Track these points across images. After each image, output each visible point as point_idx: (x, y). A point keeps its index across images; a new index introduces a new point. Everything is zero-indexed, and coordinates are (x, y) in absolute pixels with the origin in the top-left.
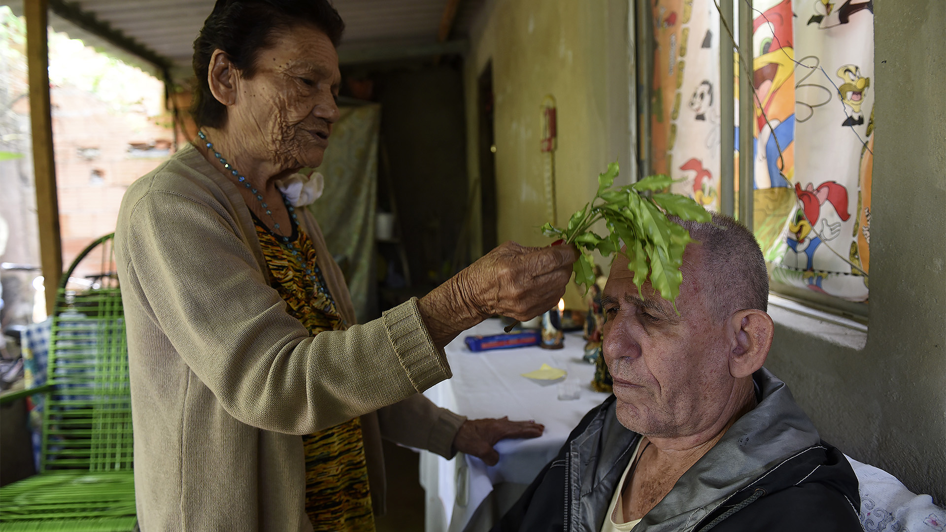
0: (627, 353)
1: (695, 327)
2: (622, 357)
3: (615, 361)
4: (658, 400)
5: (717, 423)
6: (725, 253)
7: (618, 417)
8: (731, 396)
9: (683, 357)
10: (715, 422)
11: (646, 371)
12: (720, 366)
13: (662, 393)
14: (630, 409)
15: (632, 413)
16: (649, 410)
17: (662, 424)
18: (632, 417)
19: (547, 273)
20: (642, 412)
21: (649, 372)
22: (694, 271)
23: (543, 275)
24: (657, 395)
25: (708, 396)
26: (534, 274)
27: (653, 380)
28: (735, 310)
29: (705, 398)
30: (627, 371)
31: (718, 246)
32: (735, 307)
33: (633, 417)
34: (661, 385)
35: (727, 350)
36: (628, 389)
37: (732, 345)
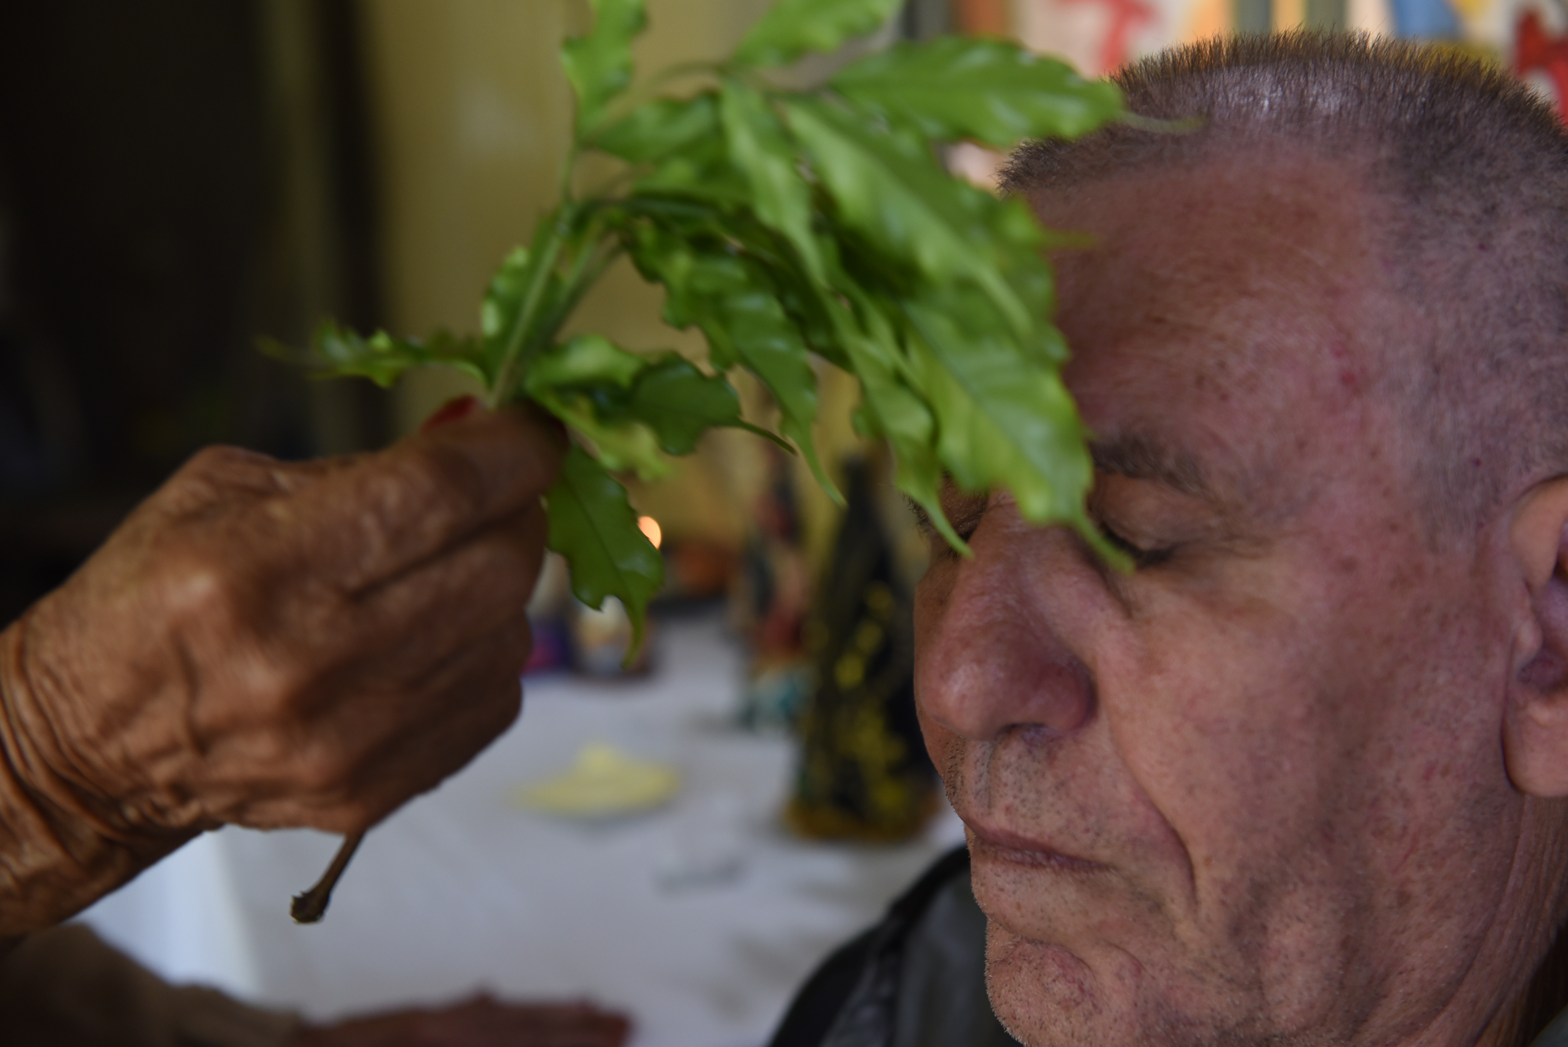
0: (1032, 710)
1: (1348, 566)
2: (1010, 730)
3: (976, 752)
4: (1186, 930)
5: (1451, 1008)
6: (1472, 208)
7: (1001, 1011)
8: (1511, 883)
9: (1298, 711)
10: (1445, 1004)
11: (1124, 792)
12: (1466, 744)
13: (1202, 894)
14: (1053, 969)
15: (1061, 989)
16: (1138, 968)
17: (1207, 1033)
18: (1066, 1005)
19: (421, 563)
20: (1107, 980)
21: (1142, 794)
22: (1334, 292)
23: (400, 574)
24: (1177, 907)
25: (1417, 889)
26: (353, 581)
27: (1156, 832)
28: (1527, 480)
29: (1404, 898)
30: (1033, 796)
31: (1439, 180)
32: (1528, 462)
33: (1067, 1008)
34: (1198, 853)
35: (1496, 667)
36: (1043, 879)
37: (1514, 646)
